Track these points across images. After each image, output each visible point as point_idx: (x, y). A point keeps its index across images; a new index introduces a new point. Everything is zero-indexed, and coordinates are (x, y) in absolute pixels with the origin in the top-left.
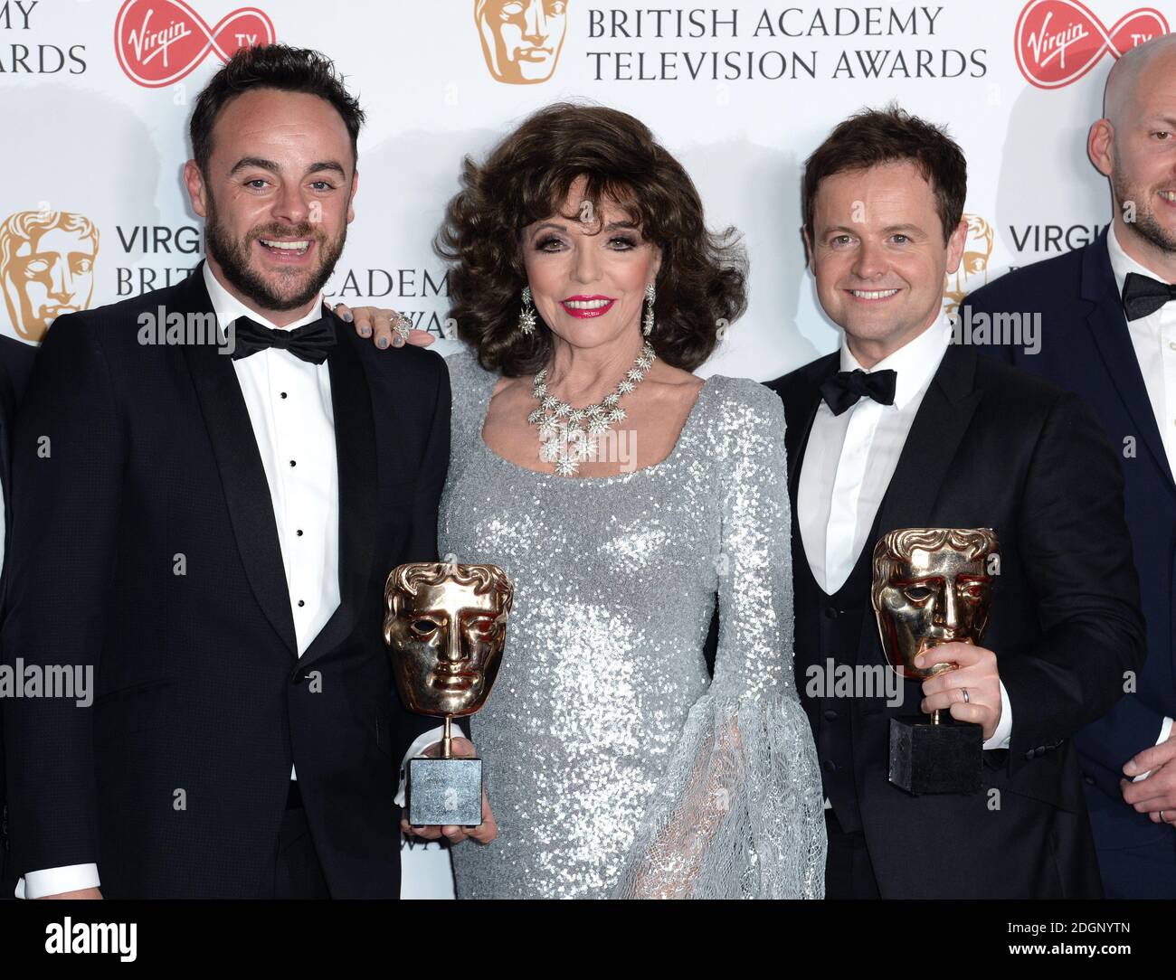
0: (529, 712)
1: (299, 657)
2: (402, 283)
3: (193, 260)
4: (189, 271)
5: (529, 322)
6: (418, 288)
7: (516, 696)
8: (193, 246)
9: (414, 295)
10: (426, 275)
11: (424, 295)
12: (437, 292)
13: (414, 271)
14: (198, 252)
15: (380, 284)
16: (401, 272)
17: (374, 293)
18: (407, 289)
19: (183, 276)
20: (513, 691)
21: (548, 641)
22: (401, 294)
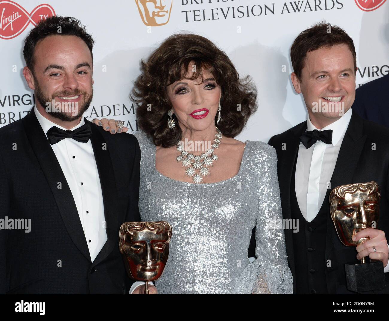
0: (185, 282)
1: (92, 263)
2: (114, 110)
3: (29, 108)
4: (28, 112)
5: (172, 124)
6: (121, 112)
7: (179, 275)
8: (29, 102)
9: (120, 115)
10: (124, 106)
11: (124, 114)
12: (129, 113)
13: (119, 105)
14: (31, 104)
15: (106, 111)
16: (114, 106)
17: (103, 115)
18: (117, 112)
19: (26, 114)
20: (178, 273)
21: (193, 252)
22: (115, 115)
